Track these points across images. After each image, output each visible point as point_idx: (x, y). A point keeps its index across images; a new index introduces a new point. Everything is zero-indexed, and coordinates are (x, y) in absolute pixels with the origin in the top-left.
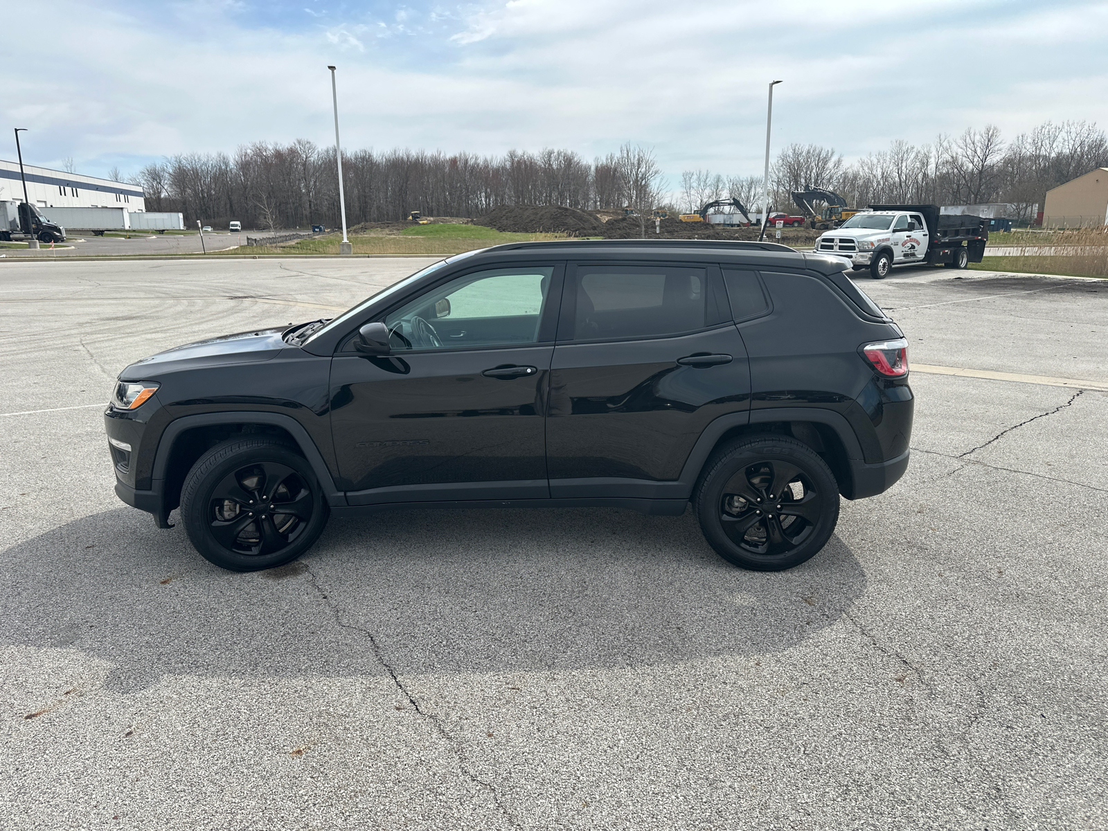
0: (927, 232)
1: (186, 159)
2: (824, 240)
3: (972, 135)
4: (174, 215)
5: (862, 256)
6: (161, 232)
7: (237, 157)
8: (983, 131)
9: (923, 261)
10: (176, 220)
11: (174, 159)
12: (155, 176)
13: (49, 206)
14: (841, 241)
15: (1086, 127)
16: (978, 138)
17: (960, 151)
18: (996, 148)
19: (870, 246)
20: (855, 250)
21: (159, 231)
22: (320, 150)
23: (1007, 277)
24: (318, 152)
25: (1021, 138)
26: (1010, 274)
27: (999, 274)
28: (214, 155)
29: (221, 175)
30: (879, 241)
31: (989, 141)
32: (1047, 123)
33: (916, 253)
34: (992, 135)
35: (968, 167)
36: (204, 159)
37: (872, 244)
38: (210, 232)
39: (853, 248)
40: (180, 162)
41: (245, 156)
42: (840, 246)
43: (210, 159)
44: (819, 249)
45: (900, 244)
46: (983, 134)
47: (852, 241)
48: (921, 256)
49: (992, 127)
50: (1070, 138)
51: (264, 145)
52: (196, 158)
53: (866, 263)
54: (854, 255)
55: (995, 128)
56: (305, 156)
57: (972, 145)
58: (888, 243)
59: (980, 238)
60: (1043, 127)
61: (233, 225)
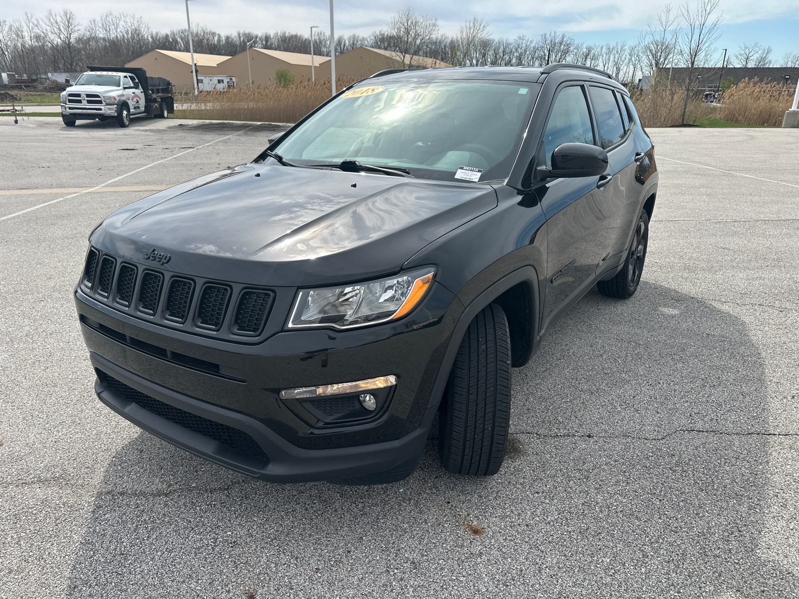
0: (142, 91)
2: (70, 95)
3: (54, 15)
5: (109, 109)
8: (62, 13)
9: (144, 112)
14: (88, 96)
15: (136, 19)
16: (59, 19)
17: (48, 28)
18: (76, 28)
19: (113, 100)
20: (102, 103)
23: (205, 123)
25: (93, 22)
26: (208, 121)
27: (201, 122)
30: (118, 96)
31: (69, 22)
32: (109, 13)
33: (140, 106)
34: (70, 19)
35: (57, 42)
37: (114, 98)
39: (100, 102)
42: (87, 100)
44: (68, 103)
45: (130, 99)
46: (63, 16)
47: (98, 96)
48: (143, 109)
49: (68, 12)
50: (127, 26)
53: (113, 115)
54: (102, 107)
55: (71, 13)
57: (55, 24)
58: (123, 98)
59: (170, 95)
60: (107, 16)
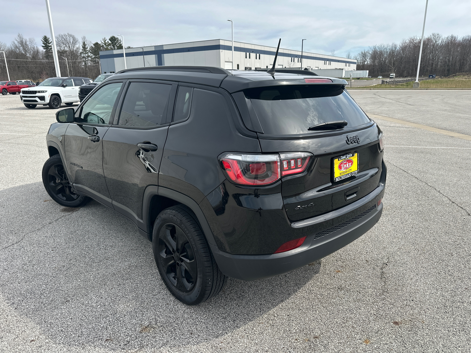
1: (378, 47)
4: (365, 71)
6: (358, 79)
7: (401, 44)
10: (365, 73)
11: (373, 47)
12: (364, 55)
13: (319, 69)
21: (358, 78)
22: (443, 37)
24: (442, 38)
28: (391, 44)
29: (392, 53)
36: (386, 46)
38: (381, 79)
40: (375, 48)
41: (405, 43)
43: (388, 46)
51: (415, 38)
52: (383, 46)
56: (434, 42)
61: (392, 75)
